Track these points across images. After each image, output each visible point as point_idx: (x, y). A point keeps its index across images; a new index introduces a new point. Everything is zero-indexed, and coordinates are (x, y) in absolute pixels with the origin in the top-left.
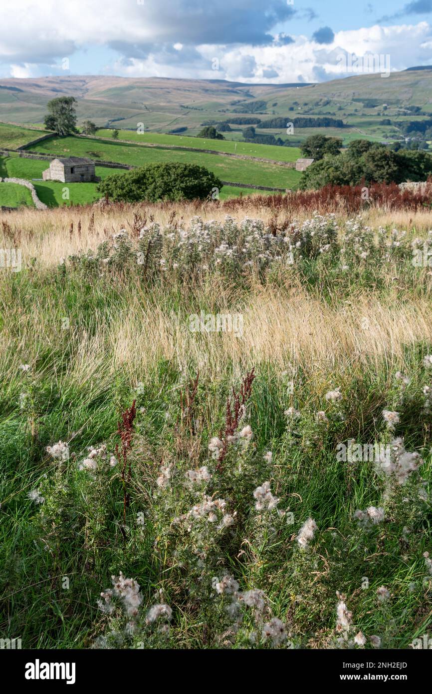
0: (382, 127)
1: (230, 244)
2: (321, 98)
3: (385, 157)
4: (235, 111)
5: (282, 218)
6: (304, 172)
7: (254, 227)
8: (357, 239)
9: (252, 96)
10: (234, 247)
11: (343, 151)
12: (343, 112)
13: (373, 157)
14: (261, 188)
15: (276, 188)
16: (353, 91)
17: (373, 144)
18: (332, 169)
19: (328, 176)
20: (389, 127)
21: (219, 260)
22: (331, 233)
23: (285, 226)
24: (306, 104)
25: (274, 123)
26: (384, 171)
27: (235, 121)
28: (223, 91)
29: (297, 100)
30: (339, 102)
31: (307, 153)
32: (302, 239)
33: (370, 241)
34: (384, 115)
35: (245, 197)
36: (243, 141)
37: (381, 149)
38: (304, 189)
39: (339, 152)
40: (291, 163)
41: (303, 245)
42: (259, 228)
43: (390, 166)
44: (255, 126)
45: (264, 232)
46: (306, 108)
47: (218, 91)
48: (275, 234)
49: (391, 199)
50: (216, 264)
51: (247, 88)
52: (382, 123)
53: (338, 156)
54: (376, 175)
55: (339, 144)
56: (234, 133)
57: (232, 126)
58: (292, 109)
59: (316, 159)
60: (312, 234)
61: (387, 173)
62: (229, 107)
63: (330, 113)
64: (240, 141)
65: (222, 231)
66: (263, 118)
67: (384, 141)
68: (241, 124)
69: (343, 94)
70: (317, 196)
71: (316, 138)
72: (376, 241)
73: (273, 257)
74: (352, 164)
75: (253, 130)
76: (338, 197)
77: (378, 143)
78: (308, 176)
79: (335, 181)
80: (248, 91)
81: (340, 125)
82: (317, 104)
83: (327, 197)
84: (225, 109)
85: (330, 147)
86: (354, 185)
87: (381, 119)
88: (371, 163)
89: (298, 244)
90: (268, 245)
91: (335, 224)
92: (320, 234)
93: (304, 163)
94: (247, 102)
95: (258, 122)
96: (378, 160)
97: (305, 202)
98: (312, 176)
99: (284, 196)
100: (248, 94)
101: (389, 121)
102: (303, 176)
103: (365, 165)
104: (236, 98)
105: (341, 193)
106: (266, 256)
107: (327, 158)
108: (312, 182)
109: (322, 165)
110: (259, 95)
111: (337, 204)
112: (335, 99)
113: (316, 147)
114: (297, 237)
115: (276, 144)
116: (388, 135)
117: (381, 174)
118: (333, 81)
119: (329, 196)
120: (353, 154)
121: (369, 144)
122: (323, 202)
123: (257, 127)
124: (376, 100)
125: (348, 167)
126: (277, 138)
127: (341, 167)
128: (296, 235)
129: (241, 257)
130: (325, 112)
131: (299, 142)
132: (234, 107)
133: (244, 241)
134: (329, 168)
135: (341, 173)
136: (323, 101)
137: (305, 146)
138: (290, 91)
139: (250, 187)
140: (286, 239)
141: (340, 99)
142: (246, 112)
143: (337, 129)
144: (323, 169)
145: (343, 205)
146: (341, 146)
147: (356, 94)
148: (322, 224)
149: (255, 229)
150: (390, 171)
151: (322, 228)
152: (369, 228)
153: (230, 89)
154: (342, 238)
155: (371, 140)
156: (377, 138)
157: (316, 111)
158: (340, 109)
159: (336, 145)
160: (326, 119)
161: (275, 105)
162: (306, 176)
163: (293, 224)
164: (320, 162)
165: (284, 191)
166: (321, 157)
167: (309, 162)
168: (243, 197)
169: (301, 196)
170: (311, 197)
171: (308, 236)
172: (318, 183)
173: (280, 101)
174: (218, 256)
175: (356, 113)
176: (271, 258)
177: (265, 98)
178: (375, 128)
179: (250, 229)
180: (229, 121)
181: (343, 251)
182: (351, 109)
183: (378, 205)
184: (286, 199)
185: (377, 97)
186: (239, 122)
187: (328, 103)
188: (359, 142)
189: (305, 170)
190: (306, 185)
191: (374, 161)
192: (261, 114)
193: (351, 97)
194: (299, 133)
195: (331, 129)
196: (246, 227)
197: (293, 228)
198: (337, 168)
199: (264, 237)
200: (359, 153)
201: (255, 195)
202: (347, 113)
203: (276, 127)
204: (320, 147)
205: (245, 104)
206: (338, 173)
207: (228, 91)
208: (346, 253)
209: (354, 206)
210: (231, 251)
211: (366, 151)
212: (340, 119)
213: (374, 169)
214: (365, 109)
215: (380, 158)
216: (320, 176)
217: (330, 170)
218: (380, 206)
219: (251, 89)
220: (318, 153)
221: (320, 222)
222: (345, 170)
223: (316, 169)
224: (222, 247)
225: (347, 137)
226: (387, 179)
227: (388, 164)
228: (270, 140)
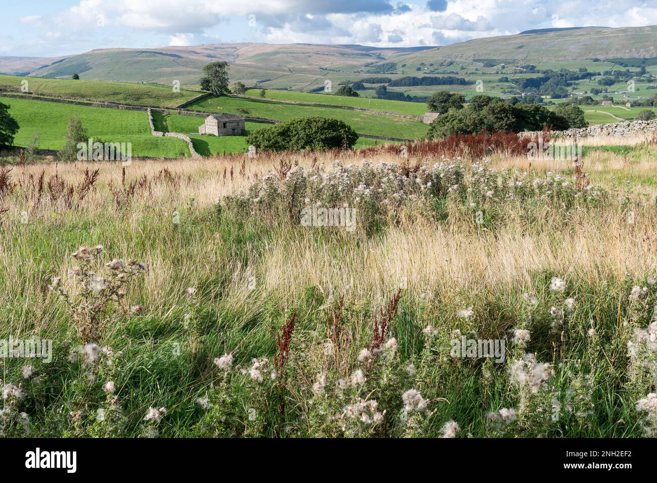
0: (501, 84)
1: (368, 185)
2: (445, 59)
3: (503, 110)
4: (369, 72)
5: (413, 163)
6: (431, 124)
7: (389, 169)
8: (482, 180)
9: (383, 58)
10: (371, 188)
11: (465, 105)
12: (465, 71)
13: (493, 111)
14: (393, 139)
15: (406, 138)
16: (473, 53)
17: (493, 99)
18: (457, 121)
19: (453, 127)
20: (506, 84)
21: (358, 199)
22: (458, 175)
23: (417, 169)
24: (432, 65)
25: (403, 82)
26: (504, 123)
27: (368, 81)
28: (357, 54)
29: (424, 62)
30: (461, 63)
31: (434, 108)
32: (432, 180)
33: (495, 182)
34: (502, 73)
35: (379, 146)
36: (375, 98)
37: (500, 104)
38: (430, 139)
39: (462, 107)
40: (419, 116)
41: (433, 185)
42: (393, 171)
43: (509, 118)
44: (386, 85)
45: (397, 174)
46: (432, 68)
47: (353, 54)
48: (407, 175)
49: (511, 145)
50: (355, 202)
51: (379, 52)
52: (501, 80)
53: (461, 110)
54: (496, 126)
55: (462, 99)
56: (367, 91)
57: (366, 85)
58: (419, 69)
59: (442, 113)
60: (442, 175)
61: (506, 125)
62: (363, 68)
63: (453, 72)
64: (373, 98)
65: (360, 173)
66: (394, 77)
67: (503, 96)
68: (373, 83)
69: (464, 55)
70: (444, 145)
71: (441, 94)
72: (500, 181)
73: (407, 196)
74: (474, 116)
75: (385, 88)
76: (462, 144)
77: (497, 98)
78: (434, 127)
79: (459, 132)
80: (380, 54)
81: (463, 82)
82: (442, 65)
83: (452, 145)
84: (359, 70)
85: (454, 102)
86: (476, 135)
87: (500, 77)
88: (491, 115)
89: (429, 184)
90: (401, 186)
91: (462, 166)
92: (448, 176)
93: (431, 117)
94: (379, 64)
95: (389, 81)
96: (498, 113)
97: (433, 149)
98: (438, 127)
99: (413, 145)
100: (379, 57)
101: (507, 78)
102: (430, 127)
103: (486, 117)
104: (369, 60)
105: (465, 141)
106: (400, 195)
107: (451, 111)
108: (438, 133)
109: (447, 118)
110: (390, 57)
111: (462, 151)
112: (458, 60)
113: (441, 102)
114: (428, 178)
115: (405, 100)
116: (506, 90)
117: (501, 126)
118: (454, 44)
119: (455, 144)
120: (475, 108)
121: (489, 99)
122: (449, 149)
123: (388, 86)
124: (494, 60)
125: (470, 119)
126: (406, 95)
127: (465, 119)
128: (427, 176)
129: (376, 196)
130: (449, 72)
131: (426, 98)
132: (368, 69)
133: (379, 183)
134: (453, 120)
135: (465, 125)
136: (447, 62)
137: (431, 101)
138: (417, 54)
139: (383, 138)
140: (418, 180)
141: (462, 60)
142: (378, 73)
143: (460, 86)
144: (448, 121)
145: (467, 152)
146: (464, 101)
147: (477, 56)
148: (450, 167)
149: (390, 171)
150: (508, 122)
151: (451, 170)
152: (493, 170)
153: (364, 52)
154: (468, 179)
155: (491, 96)
156: (497, 93)
157: (441, 70)
158: (463, 68)
159: (459, 100)
160: (450, 78)
161: (404, 66)
162: (433, 128)
163: (424, 167)
164: (446, 115)
165: (413, 141)
166: (446, 111)
167: (436, 115)
168: (377, 147)
169: (429, 145)
170: (437, 145)
171: (438, 177)
172: (443, 134)
173: (409, 62)
174: (357, 195)
175: (477, 72)
176: (405, 196)
177: (395, 60)
178: (495, 84)
179: (386, 171)
180: (363, 81)
181: (470, 190)
182: (472, 68)
183: (499, 151)
184: (416, 147)
185: (495, 58)
186: (373, 81)
187: (451, 63)
188: (480, 97)
189: (432, 122)
190: (432, 136)
191: (494, 113)
192: (392, 74)
193: (472, 58)
194: (426, 90)
195: (455, 86)
196: (382, 170)
197: (424, 171)
198: (460, 120)
199: (398, 178)
200: (480, 107)
201: (388, 144)
202: (468, 72)
203: (405, 85)
204: (445, 102)
205: (378, 66)
206: (462, 125)
207: (362, 55)
208: (473, 191)
209: (477, 154)
210: (368, 190)
211: (487, 105)
212: (463, 77)
213: (495, 121)
214: (485, 68)
215: (500, 111)
216: (446, 128)
217: (455, 122)
218: (502, 152)
219: (383, 53)
220: (443, 107)
221: (449, 165)
222: (468, 122)
223: (442, 122)
224: (361, 187)
225: (468, 93)
226: (506, 129)
227: (506, 116)
228: (400, 97)
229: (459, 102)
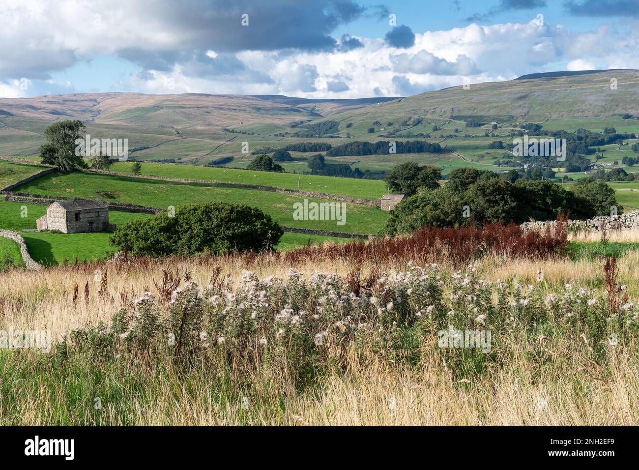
0: (492, 151)
1: (296, 309)
2: (409, 115)
3: (498, 190)
4: (297, 135)
5: (365, 273)
6: (392, 212)
7: (328, 284)
8: (469, 297)
9: (319, 115)
10: (302, 313)
11: (442, 183)
12: (439, 133)
13: (483, 190)
14: (335, 235)
15: (355, 233)
16: (451, 106)
17: (482, 173)
18: (430, 206)
19: (425, 216)
20: (501, 151)
21: (281, 331)
22: (434, 291)
23: (371, 282)
24: (390, 124)
25: (349, 149)
26: (499, 208)
27: (296, 148)
28: (280, 109)
29: (378, 119)
30: (433, 121)
31: (395, 187)
32: (395, 299)
33: (488, 300)
34: (493, 135)
35: (315, 246)
36: (308, 173)
37: (493, 180)
38: (393, 235)
39: (438, 185)
40: (374, 200)
41: (396, 307)
42: (335, 285)
43: (506, 202)
44: (324, 153)
45: (342, 291)
46: (391, 129)
47: (273, 109)
48: (357, 293)
49: (510, 243)
50: (277, 336)
51: (312, 105)
52: (492, 146)
53: (436, 190)
54: (489, 213)
55: (436, 174)
56: (295, 163)
57: (293, 154)
58: (372, 131)
59: (407, 195)
60: (409, 292)
61: (503, 211)
62: (288, 130)
63: (422, 135)
64: (304, 173)
65: (285, 291)
66: (335, 143)
67: (496, 169)
68: (305, 151)
69: (438, 111)
70: (412, 243)
71: (406, 167)
72: (495, 299)
73: (357, 324)
74: (456, 199)
75: (321, 158)
76: (438, 243)
77: (488, 172)
78: (397, 217)
79: (434, 223)
80: (313, 109)
81: (437, 150)
82: (405, 124)
83: (424, 243)
84: (283, 132)
85: (425, 179)
86: (460, 227)
87: (490, 141)
88: (481, 197)
89: (390, 305)
90: (348, 309)
91: (438, 277)
92: (418, 292)
93: (392, 201)
94: (312, 123)
95: (328, 148)
96: (490, 194)
97: (396, 251)
98: (403, 216)
99: (367, 243)
100: (313, 113)
101: (501, 143)
102: (391, 216)
103: (473, 201)
104: (298, 118)
105: (442, 238)
106: (347, 323)
107: (421, 192)
108: (404, 224)
109: (415, 202)
110: (328, 113)
111: (439, 252)
112: (429, 116)
113: (407, 179)
114: (388, 296)
115: (353, 176)
116: (501, 161)
117: (496, 212)
118: (425, 94)
119: (428, 242)
120: (457, 187)
121: (477, 174)
122: (420, 250)
123: (327, 155)
124: (482, 117)
125: (450, 204)
126: (353, 167)
127: (442, 204)
128: (387, 294)
129: (311, 326)
130: (415, 134)
131: (383, 173)
132: (296, 130)
133: (315, 304)
134: (425, 206)
135: (442, 212)
136: (412, 120)
137: (391, 178)
138: (369, 108)
139: (321, 233)
140: (373, 300)
141: (435, 117)
142: (312, 136)
143: (432, 155)
144: (417, 207)
145: (447, 253)
146: (440, 177)
147: (456, 110)
148: (421, 279)
149: (330, 287)
150: (506, 207)
151: (422, 283)
152: (485, 281)
153: (290, 106)
154: (448, 296)
155: (479, 169)
156: (487, 165)
157: (404, 132)
158: (436, 129)
159: (432, 175)
160: (418, 143)
161: (349, 126)
162: (395, 217)
163: (382, 280)
164: (413, 197)
165: (366, 237)
166: (414, 192)
167: (398, 198)
168: (311, 247)
169: (390, 244)
170: (403, 243)
171: (403, 294)
172: (411, 226)
173: (357, 121)
174: (280, 325)
175: (457, 134)
176: (354, 326)
177: (337, 118)
178: (484, 152)
179: (323, 287)
180: (289, 148)
181: (451, 314)
182: (449, 129)
183: (494, 252)
184: (369, 246)
185: (483, 113)
186: (304, 148)
187: (419, 122)
188: (464, 171)
189: (393, 209)
190: (395, 229)
191: (485, 195)
192: (332, 137)
193: (449, 114)
194: (383, 161)
195: (425, 156)
196: (318, 285)
197: (382, 285)
198: (436, 206)
199: (343, 297)
200: (465, 185)
201: (327, 243)
202: (445, 135)
203: (351, 154)
204: (412, 178)
205: (311, 126)
206: (438, 212)
207: (287, 109)
208: (456, 315)
209: (461, 257)
210: (297, 317)
211: (473, 183)
212: (437, 142)
213: (486, 205)
214: (468, 129)
215: (493, 191)
216: (414, 217)
217: (427, 208)
218: (498, 254)
219: (318, 107)
220: (409, 186)
221: (420, 275)
222: (446, 208)
223: (408, 208)
224: (285, 313)
225: (447, 165)
226: (504, 218)
227: (503, 199)
228: (345, 171)
229: (432, 178)
